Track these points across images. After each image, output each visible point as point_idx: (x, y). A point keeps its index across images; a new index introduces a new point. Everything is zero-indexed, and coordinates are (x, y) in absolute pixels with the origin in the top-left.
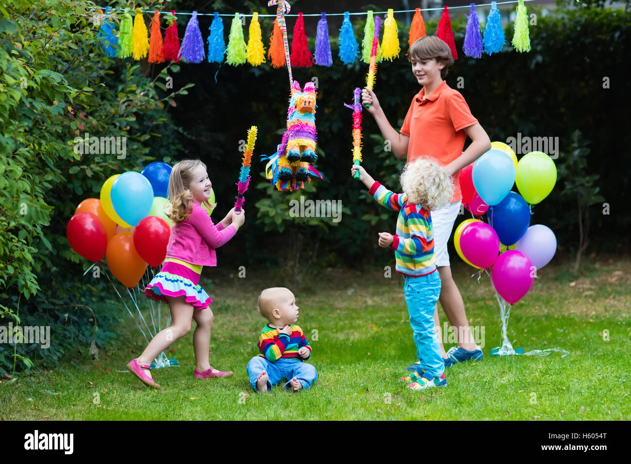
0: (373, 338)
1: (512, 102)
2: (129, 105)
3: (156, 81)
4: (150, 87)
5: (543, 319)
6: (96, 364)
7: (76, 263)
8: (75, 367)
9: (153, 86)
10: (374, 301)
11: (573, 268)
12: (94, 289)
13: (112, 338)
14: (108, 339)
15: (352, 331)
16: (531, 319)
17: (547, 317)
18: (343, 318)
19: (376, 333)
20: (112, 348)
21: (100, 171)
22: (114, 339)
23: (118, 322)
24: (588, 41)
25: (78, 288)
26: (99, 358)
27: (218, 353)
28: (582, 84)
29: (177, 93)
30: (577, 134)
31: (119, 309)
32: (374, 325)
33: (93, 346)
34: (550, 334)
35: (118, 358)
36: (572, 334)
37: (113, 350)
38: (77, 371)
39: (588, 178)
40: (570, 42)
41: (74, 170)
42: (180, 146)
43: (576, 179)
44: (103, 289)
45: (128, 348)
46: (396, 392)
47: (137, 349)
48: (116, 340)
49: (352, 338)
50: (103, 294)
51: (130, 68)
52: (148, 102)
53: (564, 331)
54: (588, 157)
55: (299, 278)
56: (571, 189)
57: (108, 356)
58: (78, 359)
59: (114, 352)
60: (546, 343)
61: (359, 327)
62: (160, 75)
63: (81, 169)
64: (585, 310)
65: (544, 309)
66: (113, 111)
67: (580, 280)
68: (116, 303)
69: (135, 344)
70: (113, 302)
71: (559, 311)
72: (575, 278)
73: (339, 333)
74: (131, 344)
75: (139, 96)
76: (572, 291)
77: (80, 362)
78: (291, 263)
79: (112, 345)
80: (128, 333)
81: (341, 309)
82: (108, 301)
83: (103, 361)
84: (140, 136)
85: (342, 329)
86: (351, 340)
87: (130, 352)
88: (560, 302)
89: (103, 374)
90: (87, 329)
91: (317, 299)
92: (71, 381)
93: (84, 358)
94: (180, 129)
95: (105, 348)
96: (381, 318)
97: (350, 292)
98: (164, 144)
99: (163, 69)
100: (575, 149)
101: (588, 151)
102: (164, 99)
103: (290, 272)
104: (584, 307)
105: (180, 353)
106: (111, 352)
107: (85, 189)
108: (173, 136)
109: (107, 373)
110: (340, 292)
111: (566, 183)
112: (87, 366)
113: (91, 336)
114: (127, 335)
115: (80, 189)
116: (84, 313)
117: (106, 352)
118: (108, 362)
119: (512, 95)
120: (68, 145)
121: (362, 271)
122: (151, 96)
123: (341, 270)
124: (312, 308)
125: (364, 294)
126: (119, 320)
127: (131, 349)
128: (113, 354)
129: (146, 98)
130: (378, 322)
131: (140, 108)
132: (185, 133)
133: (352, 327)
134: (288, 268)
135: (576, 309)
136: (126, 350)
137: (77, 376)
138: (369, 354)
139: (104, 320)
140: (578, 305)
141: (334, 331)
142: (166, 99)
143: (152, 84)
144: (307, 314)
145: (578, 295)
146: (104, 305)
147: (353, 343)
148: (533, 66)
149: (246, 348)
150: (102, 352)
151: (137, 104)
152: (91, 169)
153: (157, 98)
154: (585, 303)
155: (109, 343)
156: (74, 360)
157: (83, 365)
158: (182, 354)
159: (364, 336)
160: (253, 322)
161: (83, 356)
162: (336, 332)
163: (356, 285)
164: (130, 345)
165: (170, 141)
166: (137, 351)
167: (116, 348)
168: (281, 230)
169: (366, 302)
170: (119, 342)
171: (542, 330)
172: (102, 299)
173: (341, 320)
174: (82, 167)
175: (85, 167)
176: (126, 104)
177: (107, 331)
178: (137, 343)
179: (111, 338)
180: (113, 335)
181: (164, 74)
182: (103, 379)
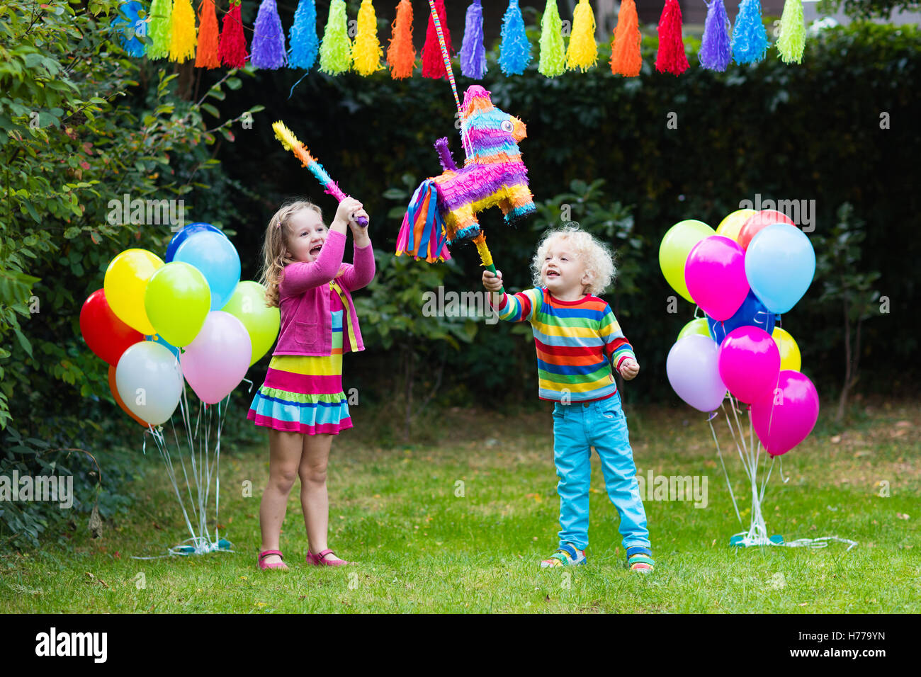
0: (538, 514)
1: (740, 161)
2: (159, 139)
3: (203, 102)
4: (195, 111)
5: (802, 491)
6: (99, 545)
7: (70, 385)
8: (64, 549)
9: (198, 110)
10: (530, 458)
11: (834, 415)
12: (97, 427)
13: (125, 505)
14: (118, 507)
15: (502, 502)
16: (783, 491)
17: (806, 487)
18: (485, 483)
19: (542, 506)
20: (123, 521)
21: (113, 236)
22: (127, 507)
23: (133, 480)
24: (858, 71)
25: (72, 424)
26: (103, 536)
27: (293, 532)
28: (848, 137)
29: (236, 120)
30: (846, 209)
31: (133, 461)
32: (537, 494)
33: (95, 516)
34: (817, 514)
35: (134, 538)
36: (853, 515)
37: (125, 524)
38: (69, 556)
39: (860, 278)
40: (830, 73)
41: (71, 233)
42: (234, 213)
43: (844, 278)
44: (109, 430)
45: (150, 521)
46: (594, 601)
47: (163, 523)
48: (130, 507)
49: (503, 514)
50: (109, 437)
51: (164, 78)
52: (190, 133)
53: (840, 509)
54: (863, 245)
55: (412, 420)
56: (835, 294)
57: (117, 532)
58: (69, 536)
59: (127, 526)
60: (815, 528)
61: (512, 497)
62: (210, 93)
63: (83, 231)
64: (863, 478)
65: (798, 476)
66: (135, 145)
67: (847, 434)
68: (130, 452)
69: (160, 514)
70: (123, 449)
71: (823, 479)
72: (839, 431)
73: (482, 505)
74: (153, 514)
75: (176, 124)
76: (837, 450)
77: (73, 540)
78: (401, 396)
79: (123, 516)
80: (149, 498)
81: (478, 469)
82: (116, 448)
83: (110, 540)
84: (177, 187)
85: (486, 499)
86: (502, 517)
87: (153, 528)
88: (821, 466)
89: (111, 562)
90: (84, 489)
91: (440, 452)
92: (58, 571)
93: (80, 534)
94: (237, 185)
95: (111, 520)
96: (545, 485)
97: (490, 443)
98: (210, 207)
99: (214, 83)
100: (843, 232)
101: (861, 236)
102: (215, 130)
103: (400, 411)
104: (861, 473)
105: (232, 530)
106: (122, 526)
107: (88, 268)
108: (224, 196)
109: (117, 561)
110: (474, 444)
111: (827, 284)
112: (84, 548)
113: (90, 500)
114: (147, 500)
115: (80, 267)
116: (80, 464)
117: (115, 526)
118: (118, 543)
119: (741, 151)
120: (63, 192)
121: (506, 414)
122: (194, 124)
123: (473, 412)
124: (433, 466)
125: (512, 447)
126: (135, 477)
127: (153, 523)
128: (125, 530)
129: (188, 127)
130: (542, 490)
131: (177, 141)
132: (245, 190)
133: (500, 496)
134: (395, 404)
135: (848, 476)
136: (146, 524)
137: (69, 564)
138: (536, 538)
139: (111, 477)
140: (850, 471)
141: (474, 501)
142: (220, 129)
143: (196, 107)
144: (429, 476)
145: (849, 456)
146: (110, 454)
147: (507, 521)
148: (773, 108)
149: (337, 525)
150: (108, 527)
151: (172, 136)
152: (100, 232)
153: (204, 127)
154: (861, 469)
155: (119, 512)
156: (63, 537)
157: (77, 546)
158: (235, 533)
159: (523, 511)
160: (347, 485)
161: (78, 531)
162: (478, 504)
163: (497, 434)
164: (151, 515)
165: (219, 203)
166: (164, 526)
167: (130, 521)
168: (387, 345)
169: (516, 459)
170: (134, 511)
171: (804, 508)
172: (107, 445)
173: (482, 485)
174: (85, 228)
175: (90, 228)
176: (155, 136)
177: (117, 493)
178: (163, 514)
179: (122, 505)
180: (125, 500)
181: (216, 91)
182: (111, 569)
